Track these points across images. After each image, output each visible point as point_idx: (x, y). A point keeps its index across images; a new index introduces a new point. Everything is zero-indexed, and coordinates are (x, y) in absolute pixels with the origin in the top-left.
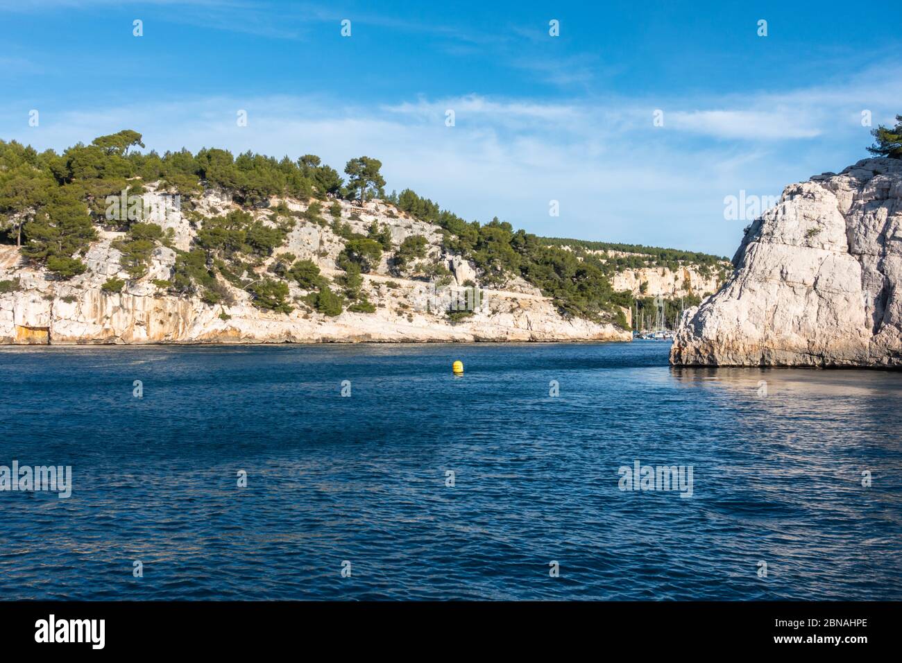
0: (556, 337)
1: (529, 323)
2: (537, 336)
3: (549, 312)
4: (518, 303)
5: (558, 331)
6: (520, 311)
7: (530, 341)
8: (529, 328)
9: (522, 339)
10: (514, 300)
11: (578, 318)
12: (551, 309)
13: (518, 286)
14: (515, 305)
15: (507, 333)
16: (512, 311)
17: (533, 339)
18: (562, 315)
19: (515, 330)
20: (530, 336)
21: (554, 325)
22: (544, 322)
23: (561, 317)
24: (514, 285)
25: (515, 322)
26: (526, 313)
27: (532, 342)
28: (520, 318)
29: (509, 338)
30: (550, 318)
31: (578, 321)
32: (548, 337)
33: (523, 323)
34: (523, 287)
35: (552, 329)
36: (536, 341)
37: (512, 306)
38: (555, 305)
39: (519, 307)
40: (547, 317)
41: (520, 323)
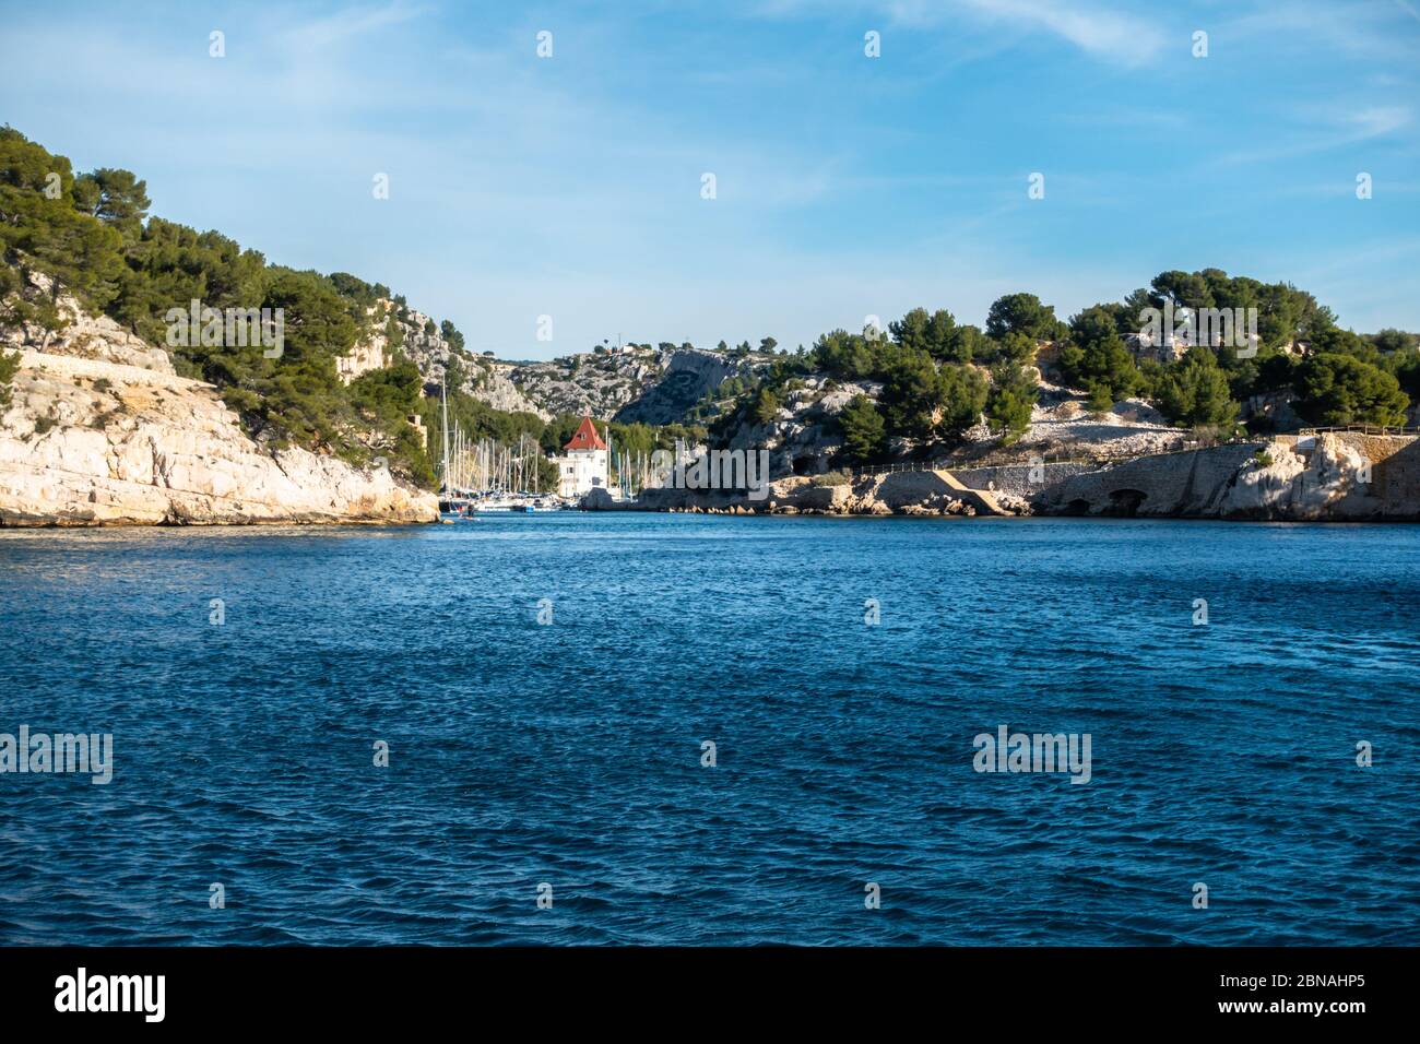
0: (247, 511)
1: (159, 463)
2: (190, 506)
3: (216, 426)
4: (116, 396)
5: (251, 491)
6: (128, 423)
7: (166, 523)
8: (160, 481)
9: (141, 516)
10: (102, 385)
11: (300, 450)
12: (223, 418)
13: (103, 342)
14: (109, 404)
15: (92, 498)
16: (101, 423)
17: (176, 515)
18: (253, 436)
19: (115, 484)
20: (166, 507)
21: (239, 469)
22: (208, 460)
23: (251, 445)
24: (89, 337)
25: (114, 459)
26: (147, 430)
27: (175, 525)
28: (128, 447)
29: (102, 512)
30: (224, 448)
31: (298, 458)
32: (221, 508)
33: (138, 463)
34: (115, 342)
35: (234, 484)
36: (185, 524)
37: (97, 405)
38: (233, 403)
39: (123, 409)
40: (214, 444)
41: (127, 464)
